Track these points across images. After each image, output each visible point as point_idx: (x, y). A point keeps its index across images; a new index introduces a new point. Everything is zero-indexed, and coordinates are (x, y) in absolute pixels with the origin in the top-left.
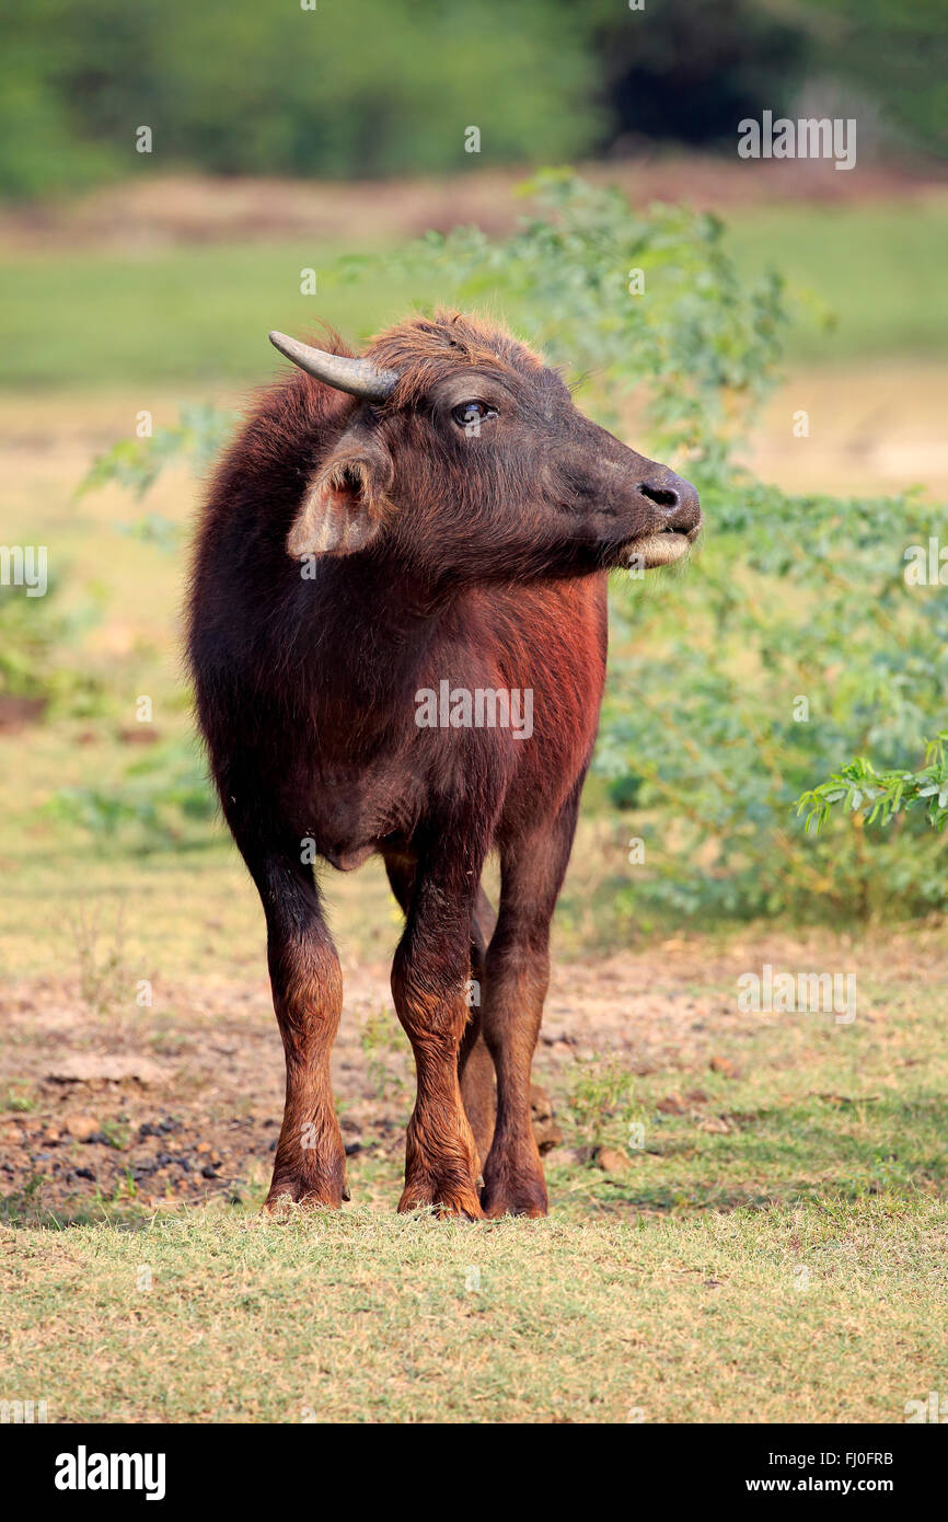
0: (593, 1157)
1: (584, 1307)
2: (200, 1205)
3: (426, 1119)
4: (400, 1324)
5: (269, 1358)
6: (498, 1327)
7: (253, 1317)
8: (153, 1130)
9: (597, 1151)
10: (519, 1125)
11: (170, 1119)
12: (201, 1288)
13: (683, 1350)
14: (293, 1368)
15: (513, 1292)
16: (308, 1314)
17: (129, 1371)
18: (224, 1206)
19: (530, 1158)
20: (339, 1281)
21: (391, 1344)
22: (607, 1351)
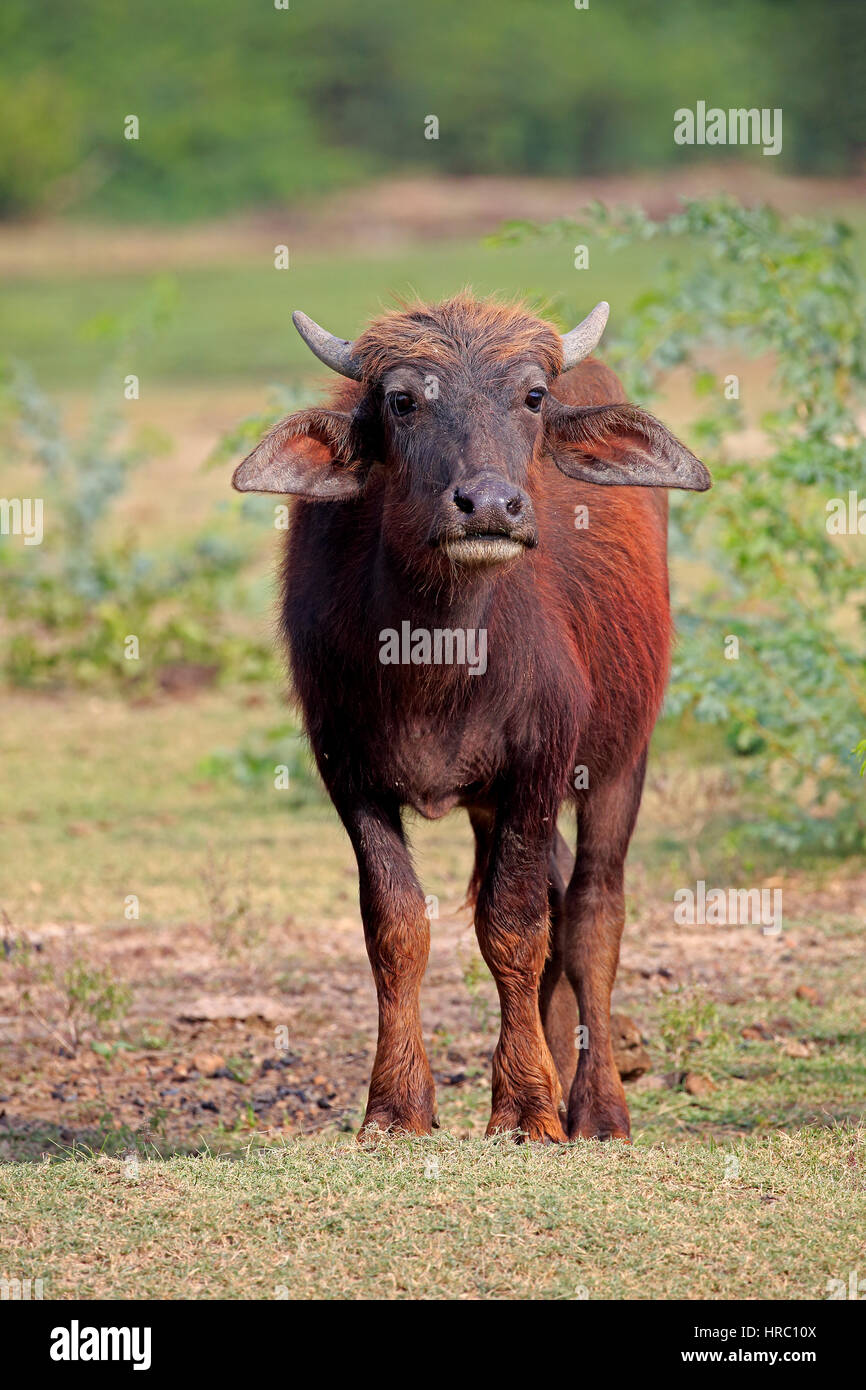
0: (681, 1082)
1: (646, 1223)
2: (315, 1134)
3: (510, 1049)
4: (473, 1243)
5: (350, 1277)
6: (564, 1244)
7: (336, 1238)
8: (274, 1064)
9: (684, 1076)
10: (600, 1053)
11: (291, 1054)
12: (289, 1213)
13: (739, 1262)
14: (373, 1286)
15: (580, 1210)
16: (388, 1235)
17: (219, 1291)
18: (337, 1133)
19: (612, 1084)
20: (417, 1203)
21: (464, 1262)
22: (666, 1264)
